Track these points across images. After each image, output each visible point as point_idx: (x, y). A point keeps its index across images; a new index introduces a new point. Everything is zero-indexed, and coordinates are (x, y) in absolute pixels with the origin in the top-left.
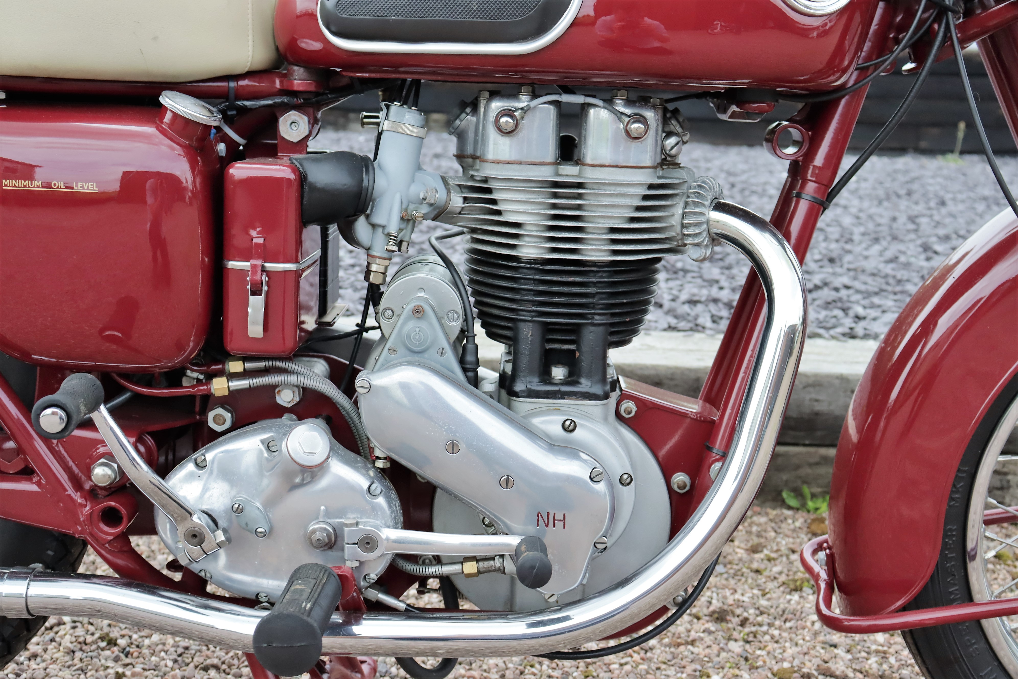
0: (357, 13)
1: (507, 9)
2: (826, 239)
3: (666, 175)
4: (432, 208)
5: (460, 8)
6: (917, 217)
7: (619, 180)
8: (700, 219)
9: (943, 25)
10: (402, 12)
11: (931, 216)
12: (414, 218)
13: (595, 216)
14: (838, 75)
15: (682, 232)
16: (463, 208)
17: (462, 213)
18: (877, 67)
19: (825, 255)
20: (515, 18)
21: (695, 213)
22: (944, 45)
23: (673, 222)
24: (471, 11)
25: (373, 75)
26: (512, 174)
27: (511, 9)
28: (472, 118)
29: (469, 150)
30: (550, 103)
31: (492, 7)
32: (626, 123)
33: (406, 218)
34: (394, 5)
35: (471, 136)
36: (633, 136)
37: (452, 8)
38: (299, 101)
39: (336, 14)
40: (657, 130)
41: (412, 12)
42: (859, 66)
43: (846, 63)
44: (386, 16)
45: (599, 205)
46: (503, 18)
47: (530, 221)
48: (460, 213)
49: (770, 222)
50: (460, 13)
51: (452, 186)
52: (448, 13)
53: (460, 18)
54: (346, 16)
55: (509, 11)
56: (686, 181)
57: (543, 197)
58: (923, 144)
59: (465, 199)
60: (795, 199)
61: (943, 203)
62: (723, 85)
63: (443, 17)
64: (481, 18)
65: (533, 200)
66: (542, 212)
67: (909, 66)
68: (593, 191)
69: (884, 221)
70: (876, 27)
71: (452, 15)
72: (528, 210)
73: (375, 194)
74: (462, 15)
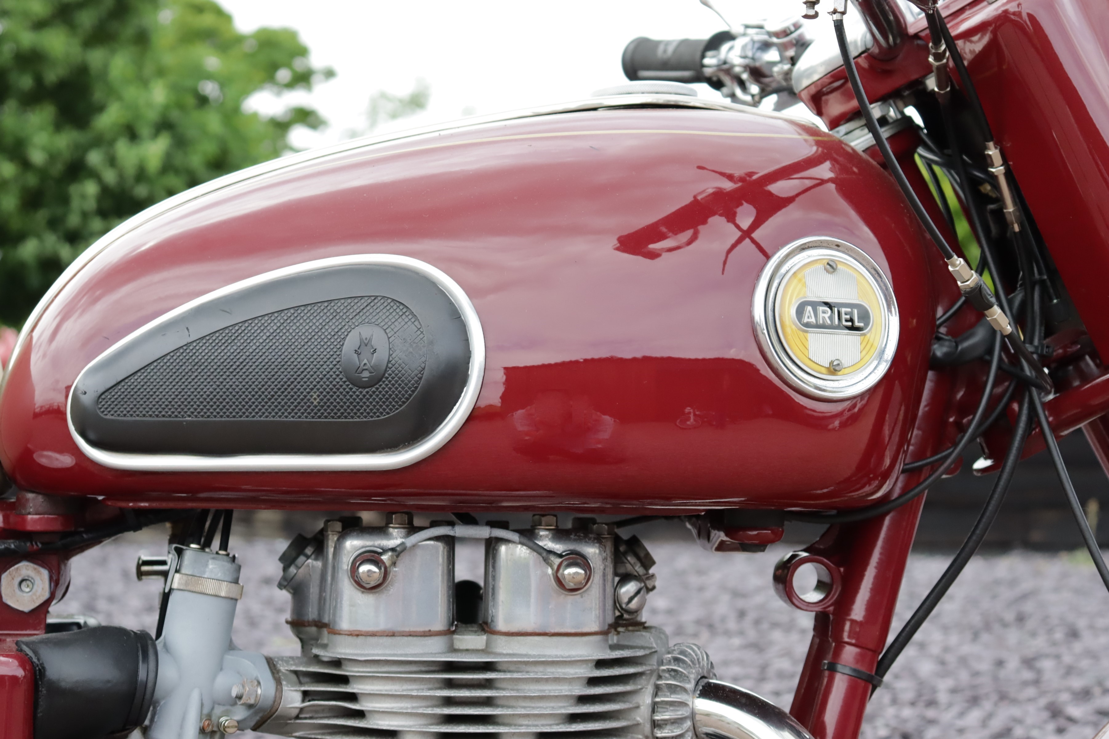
0: (131, 413)
1: (365, 403)
2: (894, 701)
3: (622, 643)
4: (252, 711)
5: (292, 403)
6: (1034, 659)
7: (550, 656)
8: (680, 713)
9: (1026, 406)
10: (202, 409)
11: (1058, 657)
12: (222, 729)
13: (513, 715)
14: (876, 483)
15: (652, 732)
16: (302, 710)
17: (301, 716)
18: (934, 467)
19: (894, 729)
20: (378, 416)
21: (672, 704)
22: (1030, 434)
23: (638, 719)
24: (309, 406)
25: (155, 505)
26: (380, 652)
27: (371, 403)
28: (315, 563)
29: (312, 613)
30: (437, 538)
31: (342, 400)
32: (555, 567)
33: (209, 729)
34: (189, 400)
35: (313, 591)
36: (568, 587)
37: (279, 403)
38: (35, 547)
39: (98, 414)
40: (604, 575)
41: (218, 410)
42: (908, 467)
43: (887, 462)
44: (176, 416)
45: (519, 697)
46: (359, 417)
47: (410, 726)
48: (297, 717)
49: (791, 712)
50: (293, 410)
51: (284, 674)
52: (273, 410)
53: (293, 417)
54: (113, 417)
55: (368, 406)
56: (656, 652)
57: (431, 686)
58: (1036, 536)
59: (306, 695)
60: (827, 673)
61: (1073, 634)
62: (702, 506)
63: (267, 417)
64: (326, 417)
65: (414, 693)
66: (429, 711)
67: (981, 464)
68: (508, 676)
69: (984, 666)
70: (927, 409)
71: (280, 414)
72: (407, 708)
73: (159, 693)
74: (296, 413)
